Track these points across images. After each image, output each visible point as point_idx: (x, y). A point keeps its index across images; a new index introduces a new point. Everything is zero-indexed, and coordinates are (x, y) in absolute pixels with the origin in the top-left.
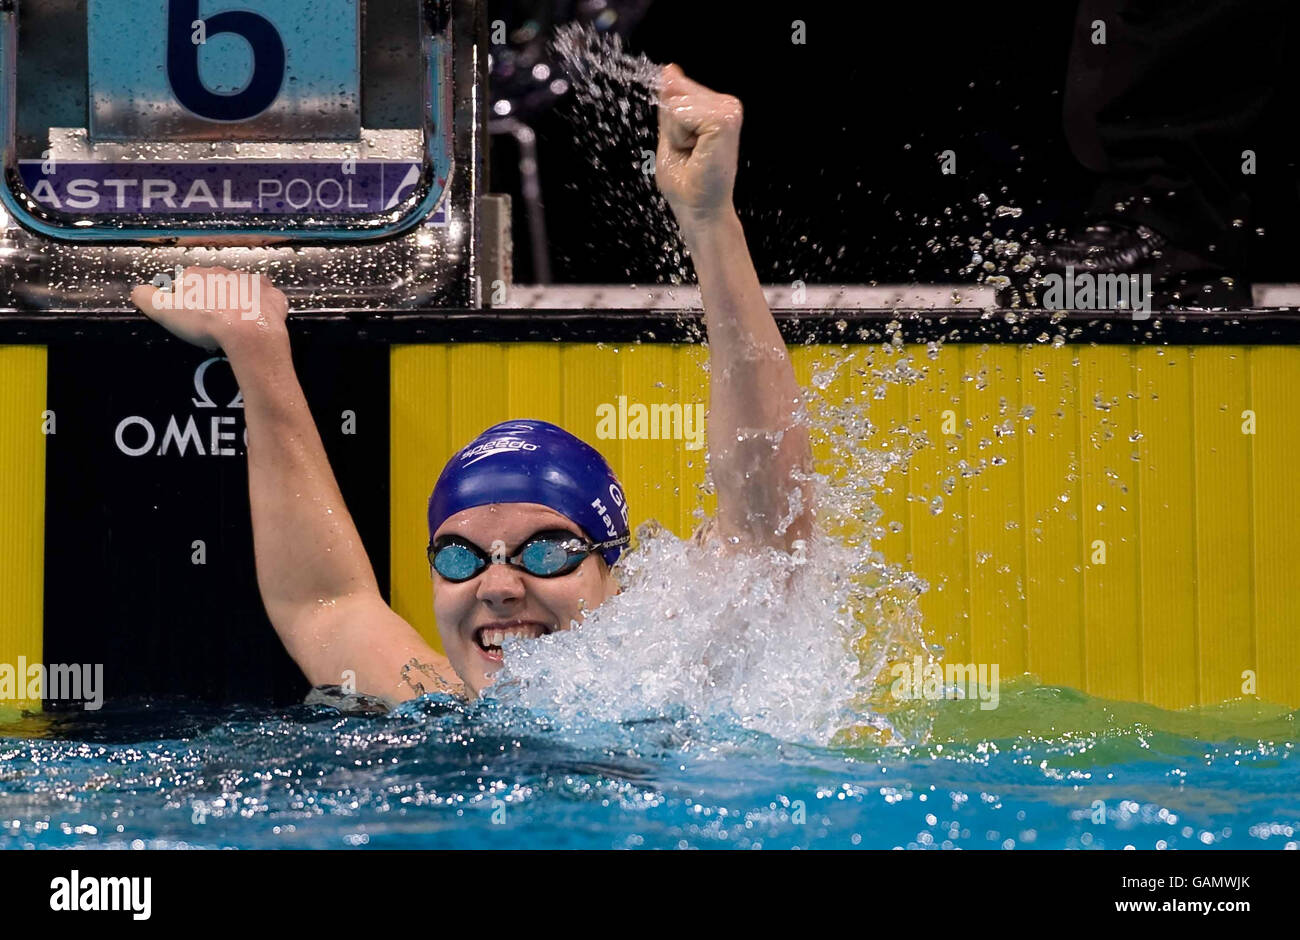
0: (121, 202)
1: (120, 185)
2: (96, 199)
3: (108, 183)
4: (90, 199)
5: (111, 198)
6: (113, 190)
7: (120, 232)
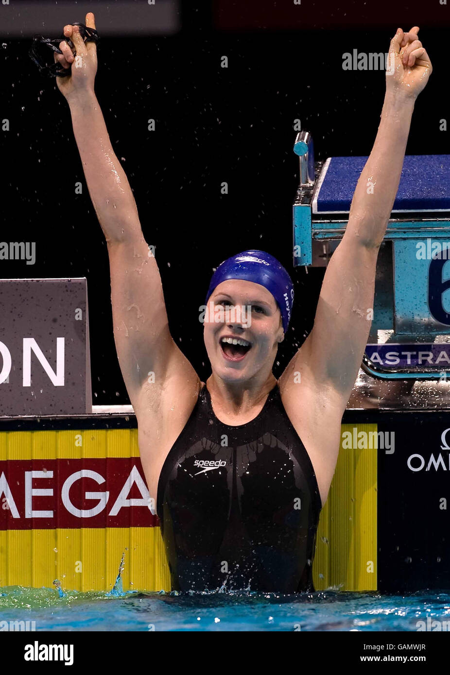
0: (409, 362)
1: (409, 354)
2: (398, 361)
3: (403, 353)
4: (396, 360)
5: (404, 360)
6: (405, 357)
7: (408, 375)
